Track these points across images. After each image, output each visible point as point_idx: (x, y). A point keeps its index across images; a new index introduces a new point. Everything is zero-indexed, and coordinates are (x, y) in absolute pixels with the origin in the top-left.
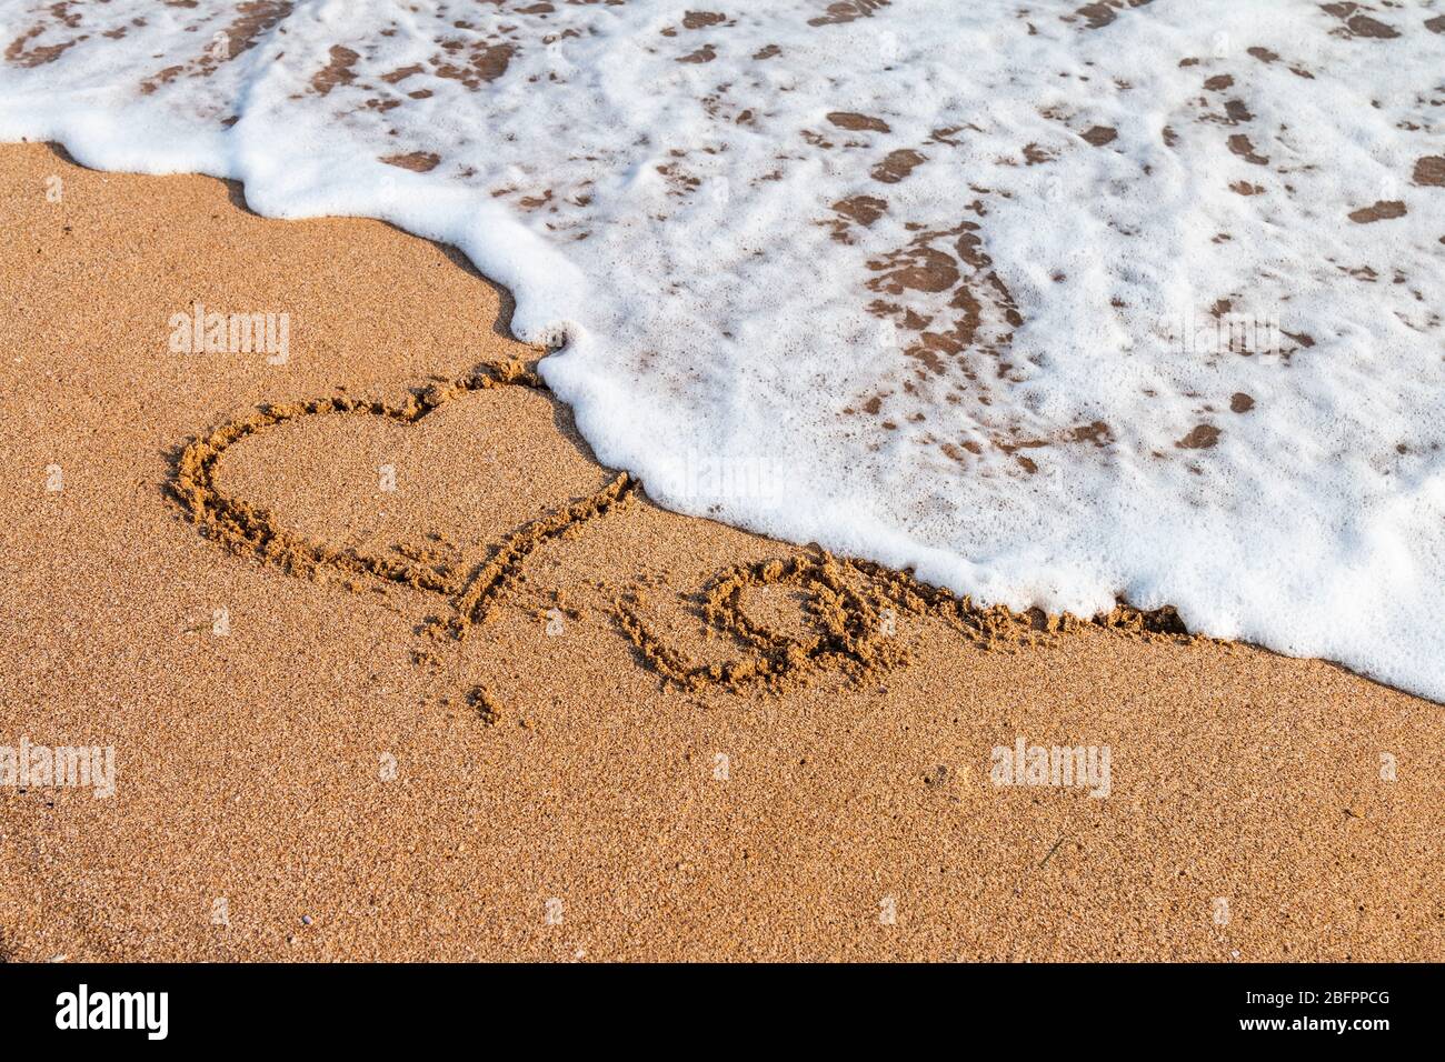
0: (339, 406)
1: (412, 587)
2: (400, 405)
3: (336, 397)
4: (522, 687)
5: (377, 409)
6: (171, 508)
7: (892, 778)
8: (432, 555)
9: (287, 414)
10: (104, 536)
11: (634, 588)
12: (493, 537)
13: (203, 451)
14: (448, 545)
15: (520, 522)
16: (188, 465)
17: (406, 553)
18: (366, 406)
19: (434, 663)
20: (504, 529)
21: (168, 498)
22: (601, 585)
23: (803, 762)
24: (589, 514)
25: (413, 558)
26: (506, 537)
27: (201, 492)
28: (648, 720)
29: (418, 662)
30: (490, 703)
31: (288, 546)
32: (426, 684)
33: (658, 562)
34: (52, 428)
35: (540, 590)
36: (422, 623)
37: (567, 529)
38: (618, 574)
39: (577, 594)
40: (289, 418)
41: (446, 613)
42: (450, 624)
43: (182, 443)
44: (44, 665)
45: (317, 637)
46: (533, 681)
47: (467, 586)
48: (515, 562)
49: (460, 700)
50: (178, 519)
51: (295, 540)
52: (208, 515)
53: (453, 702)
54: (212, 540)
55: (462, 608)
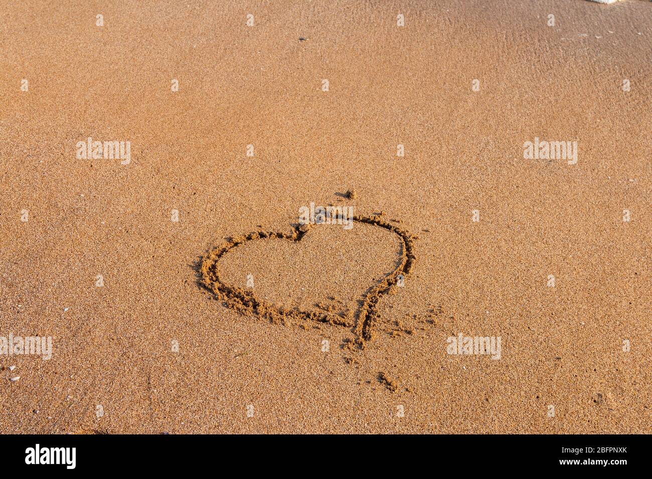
0: (262, 236)
1: (330, 324)
2: (289, 232)
3: (260, 231)
4: (399, 371)
5: (280, 236)
6: (205, 293)
7: (580, 401)
8: (334, 308)
9: (240, 241)
10: (178, 310)
11: (430, 316)
12: (358, 296)
13: (209, 263)
14: (339, 302)
15: (367, 287)
16: (205, 270)
17: (321, 307)
18: (274, 234)
19: (356, 363)
20: (362, 292)
21: (202, 289)
22: (415, 316)
23: (538, 397)
24: (396, 281)
25: (325, 310)
26: (363, 295)
27: (217, 285)
28: (462, 382)
29: (349, 363)
30: (389, 381)
31: (266, 309)
32: (356, 374)
33: (435, 303)
34: (132, 257)
35: (388, 321)
36: (342, 343)
37: (389, 289)
38: (420, 310)
39: (406, 322)
40: (241, 243)
41: (352, 337)
42: (356, 342)
43: (197, 260)
44: (174, 381)
45: (297, 354)
46: (404, 368)
47: (356, 322)
48: (372, 308)
49: (374, 380)
50: (210, 299)
51: (268, 305)
52: (223, 296)
53: (372, 382)
54: (230, 309)
55: (358, 333)
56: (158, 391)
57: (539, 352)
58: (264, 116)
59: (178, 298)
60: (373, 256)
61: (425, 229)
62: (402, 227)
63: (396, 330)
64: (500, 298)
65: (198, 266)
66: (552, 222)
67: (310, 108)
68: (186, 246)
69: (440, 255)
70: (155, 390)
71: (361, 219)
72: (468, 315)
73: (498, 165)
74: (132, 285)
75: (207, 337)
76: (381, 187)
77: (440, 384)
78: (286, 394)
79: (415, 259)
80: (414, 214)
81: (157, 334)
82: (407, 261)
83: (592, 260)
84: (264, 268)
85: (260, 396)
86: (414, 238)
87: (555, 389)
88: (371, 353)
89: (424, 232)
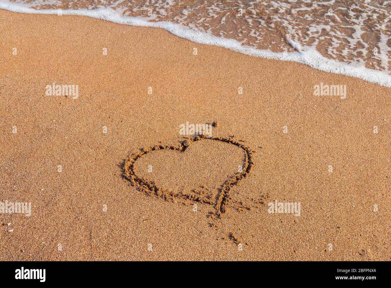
0: (161, 148)
1: (201, 203)
2: (178, 146)
3: (160, 145)
4: (242, 232)
5: (172, 148)
6: (126, 182)
7: (351, 254)
8: (203, 193)
9: (148, 151)
10: (109, 192)
11: (261, 199)
12: (218, 186)
13: (129, 163)
14: (207, 189)
15: (224, 181)
16: (126, 168)
17: (196, 192)
18: (169, 147)
19: (216, 226)
20: (221, 184)
21: (124, 179)
22: (252, 199)
23: (325, 251)
24: (241, 177)
25: (198, 194)
26: (221, 186)
27: (133, 177)
28: (280, 240)
29: (211, 226)
30: (236, 238)
31: (163, 192)
32: (216, 233)
33: (265, 191)
34: (83, 159)
35: (236, 202)
36: (208, 214)
37: (237, 182)
38: (255, 196)
39: (246, 202)
41: (214, 211)
42: (216, 214)
43: (122, 162)
44: (106, 234)
45: (180, 220)
46: (244, 230)
47: (216, 202)
48: (227, 194)
49: (227, 238)
50: (129, 185)
51: (164, 190)
52: (137, 184)
53: (225, 238)
54: (141, 192)
55: (217, 209)
56: (96, 240)
57: (327, 223)
58: (165, 76)
59: (110, 184)
60: (228, 162)
61: (260, 146)
62: (246, 145)
63: (240, 207)
64: (304, 189)
65: (122, 166)
66: (337, 144)
67: (192, 71)
68: (115, 153)
69: (268, 162)
70: (94, 240)
71: (221, 139)
72: (284, 199)
73: (305, 109)
74: (82, 176)
75: (126, 209)
76: (234, 120)
77: (266, 241)
78: (173, 244)
79: (253, 164)
80: (253, 137)
81: (96, 206)
82: (249, 165)
83: (361, 168)
84: (162, 167)
85: (157, 245)
86: (253, 152)
87: (336, 246)
88: (225, 221)
89: (259, 148)
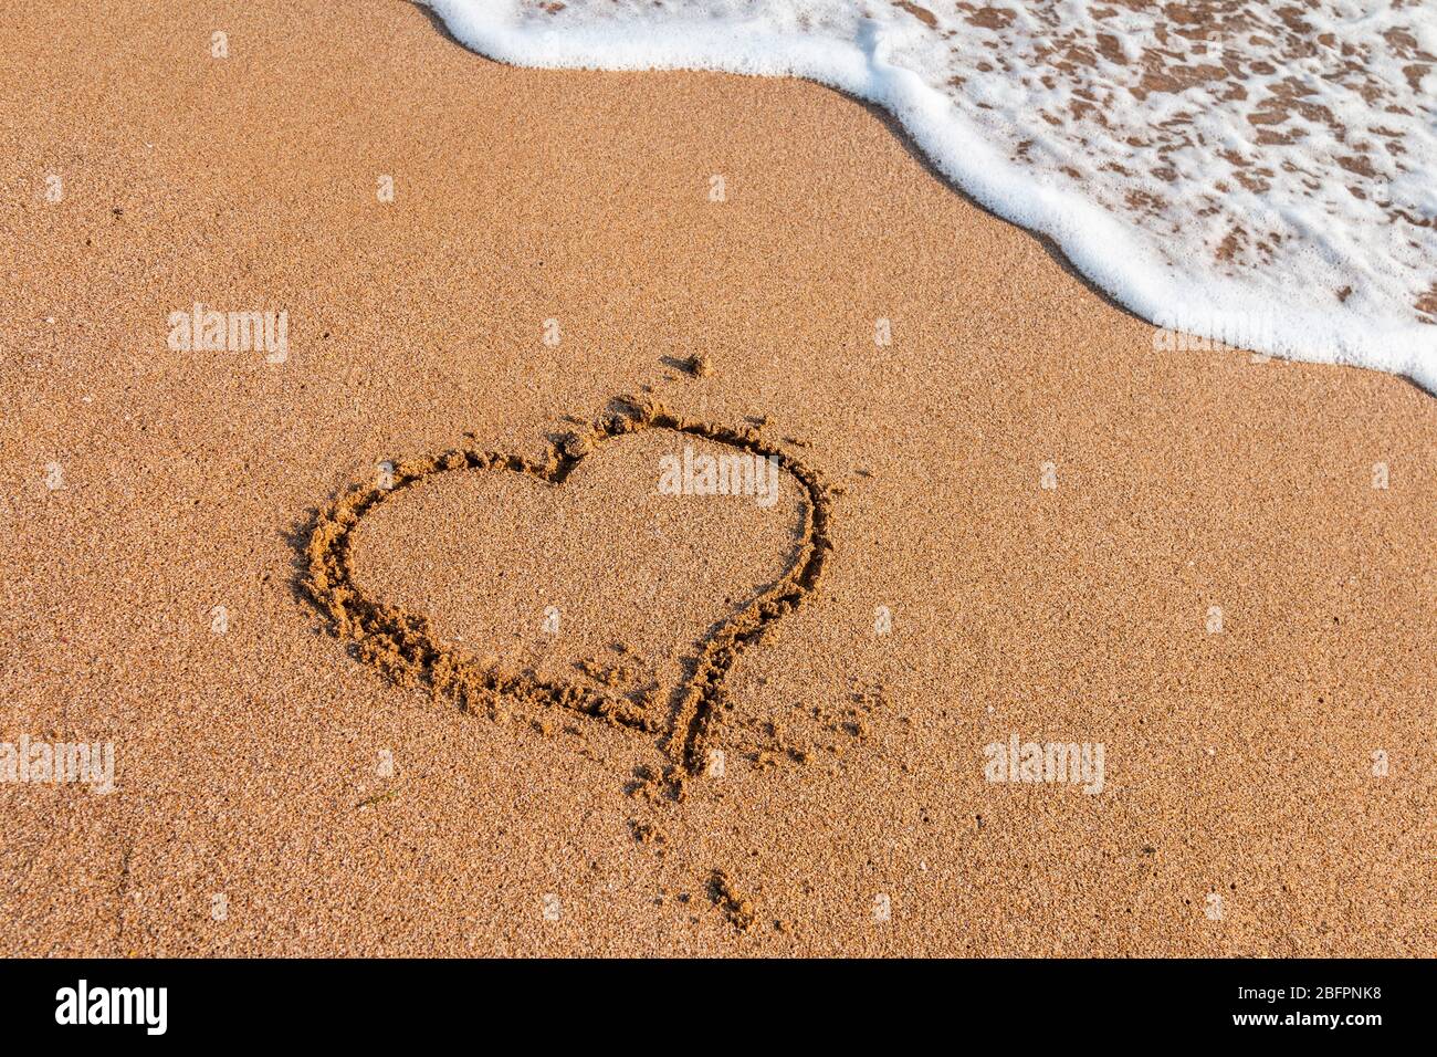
0: (474, 462)
1: (610, 723)
2: (540, 457)
3: (469, 449)
4: (764, 869)
5: (516, 464)
6: (308, 616)
8: (622, 675)
9: (416, 473)
10: (234, 661)
11: (853, 713)
12: (684, 648)
13: (332, 530)
14: (636, 659)
15: (709, 622)
16: (317, 549)
17: (592, 673)
18: (503, 460)
19: (660, 839)
20: (695, 634)
21: (303, 602)
22: (817, 711)
24: (781, 610)
25: (601, 681)
26: (698, 645)
27: (340, 594)
28: (914, 909)
29: (640, 838)
30: (736, 897)
31: (455, 669)
32: (657, 873)
33: (868, 674)
34: (144, 500)
35: (752, 722)
36: (632, 778)
37: (761, 631)
38: (829, 695)
39: (794, 725)
40: (419, 478)
41: (657, 762)
42: (666, 780)
43: (304, 518)
44: (191, 868)
45: (516, 807)
46: (775, 859)
47: (672, 719)
48: (716, 682)
49: (699, 894)
50: (318, 632)
51: (462, 660)
52: (354, 625)
53: (693, 899)
54: (366, 664)
55: (673, 753)
56: (144, 896)
57: (1104, 828)
58: (522, 146)
59: (239, 625)
60: (734, 536)
61: (863, 468)
62: (809, 461)
63: (767, 749)
64: (1024, 669)
65: (301, 538)
66: (1154, 469)
67: (629, 133)
68: (282, 478)
69: (890, 543)
70: (138, 895)
71: (715, 432)
72: (944, 714)
73: (1041, 314)
74: (129, 581)
75: (295, 744)
76: (771, 349)
77: (860, 911)
78: (473, 925)
79: (832, 549)
80: (840, 425)
81: (169, 726)
82: (813, 554)
83: (1239, 576)
84: (465, 552)
85: (405, 927)
86: (835, 491)
87: (1137, 939)
88: (699, 811)
89: (860, 477)
